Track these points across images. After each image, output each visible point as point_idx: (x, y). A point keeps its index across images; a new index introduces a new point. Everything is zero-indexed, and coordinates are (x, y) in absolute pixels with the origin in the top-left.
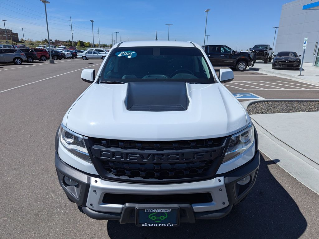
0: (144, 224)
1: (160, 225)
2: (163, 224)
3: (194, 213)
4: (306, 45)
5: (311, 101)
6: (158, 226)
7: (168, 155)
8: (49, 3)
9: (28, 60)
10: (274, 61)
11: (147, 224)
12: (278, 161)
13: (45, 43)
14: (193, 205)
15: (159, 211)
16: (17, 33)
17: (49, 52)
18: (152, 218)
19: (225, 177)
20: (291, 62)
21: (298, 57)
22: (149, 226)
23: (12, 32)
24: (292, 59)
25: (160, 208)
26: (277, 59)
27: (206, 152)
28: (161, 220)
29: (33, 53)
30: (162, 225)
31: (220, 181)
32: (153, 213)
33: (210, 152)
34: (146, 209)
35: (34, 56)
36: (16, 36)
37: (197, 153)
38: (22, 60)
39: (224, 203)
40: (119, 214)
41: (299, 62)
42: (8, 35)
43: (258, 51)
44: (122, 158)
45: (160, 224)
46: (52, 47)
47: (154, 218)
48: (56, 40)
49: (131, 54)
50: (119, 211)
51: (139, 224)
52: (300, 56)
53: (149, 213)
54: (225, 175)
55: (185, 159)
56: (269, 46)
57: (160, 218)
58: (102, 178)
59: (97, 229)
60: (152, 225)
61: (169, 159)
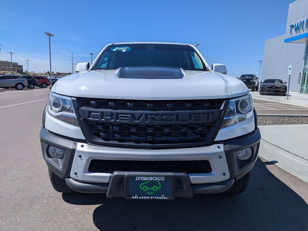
0: (134, 196)
1: (153, 198)
2: (156, 196)
3: (192, 185)
4: (290, 71)
5: (302, 116)
6: (150, 200)
7: (162, 116)
8: (53, 36)
9: (30, 86)
10: (261, 87)
11: (138, 196)
12: (277, 162)
13: (48, 75)
14: (189, 175)
15: (151, 179)
16: (22, 66)
17: (50, 80)
18: (143, 189)
19: (224, 145)
20: (278, 88)
21: (284, 84)
22: (140, 198)
23: (17, 65)
24: (278, 85)
25: (152, 176)
26: (264, 85)
27: (203, 114)
28: (153, 191)
29: (35, 80)
30: (155, 198)
31: (219, 147)
32: (145, 181)
33: (208, 114)
34: (137, 177)
35: (35, 82)
36: (21, 68)
37: (193, 114)
38: (24, 86)
39: (224, 174)
40: (106, 185)
41: (286, 88)
42: (13, 67)
43: (245, 79)
44: (112, 118)
45: (152, 196)
46: (53, 77)
47: (145, 188)
48: (57, 73)
49: (126, 49)
50: (106, 181)
51: (129, 196)
52: (286, 83)
53: (141, 182)
54: (225, 142)
55: (180, 120)
56: (255, 75)
57: (153, 189)
58: (89, 143)
59: (81, 217)
60: (143, 198)
61: (163, 120)
